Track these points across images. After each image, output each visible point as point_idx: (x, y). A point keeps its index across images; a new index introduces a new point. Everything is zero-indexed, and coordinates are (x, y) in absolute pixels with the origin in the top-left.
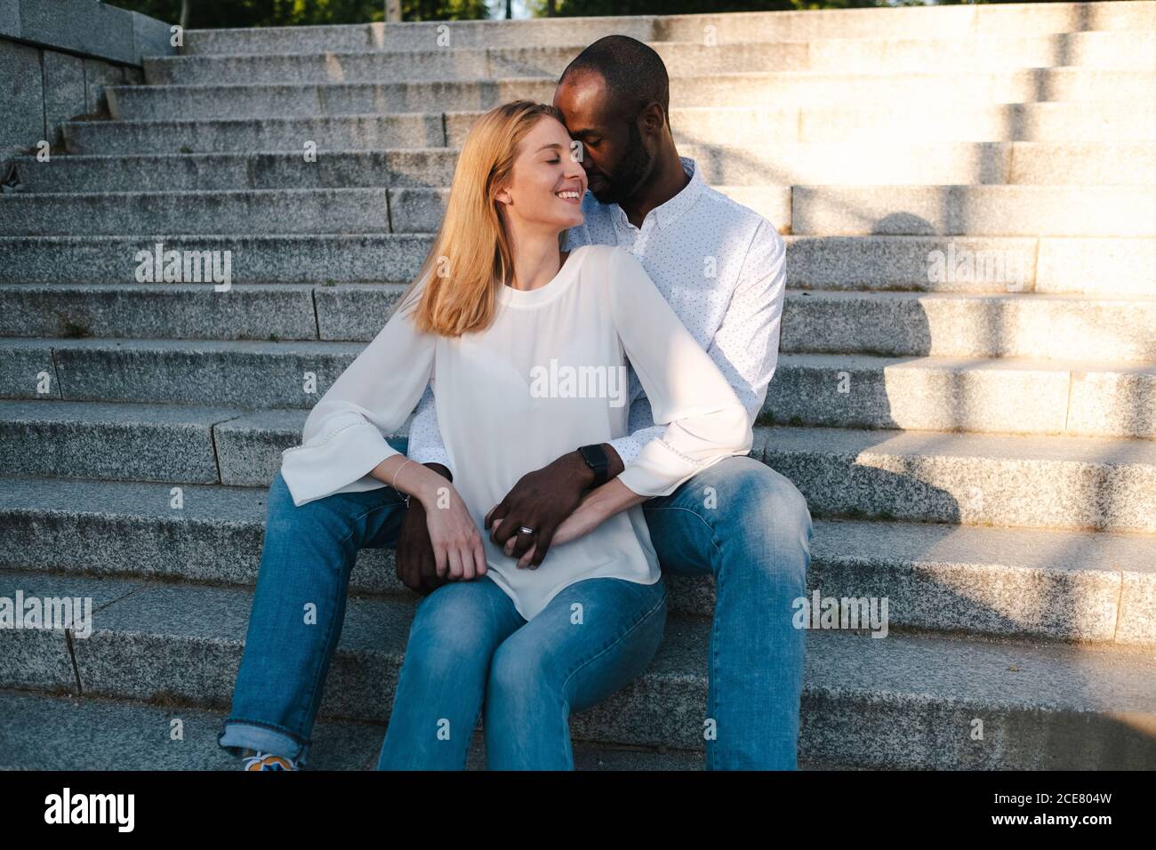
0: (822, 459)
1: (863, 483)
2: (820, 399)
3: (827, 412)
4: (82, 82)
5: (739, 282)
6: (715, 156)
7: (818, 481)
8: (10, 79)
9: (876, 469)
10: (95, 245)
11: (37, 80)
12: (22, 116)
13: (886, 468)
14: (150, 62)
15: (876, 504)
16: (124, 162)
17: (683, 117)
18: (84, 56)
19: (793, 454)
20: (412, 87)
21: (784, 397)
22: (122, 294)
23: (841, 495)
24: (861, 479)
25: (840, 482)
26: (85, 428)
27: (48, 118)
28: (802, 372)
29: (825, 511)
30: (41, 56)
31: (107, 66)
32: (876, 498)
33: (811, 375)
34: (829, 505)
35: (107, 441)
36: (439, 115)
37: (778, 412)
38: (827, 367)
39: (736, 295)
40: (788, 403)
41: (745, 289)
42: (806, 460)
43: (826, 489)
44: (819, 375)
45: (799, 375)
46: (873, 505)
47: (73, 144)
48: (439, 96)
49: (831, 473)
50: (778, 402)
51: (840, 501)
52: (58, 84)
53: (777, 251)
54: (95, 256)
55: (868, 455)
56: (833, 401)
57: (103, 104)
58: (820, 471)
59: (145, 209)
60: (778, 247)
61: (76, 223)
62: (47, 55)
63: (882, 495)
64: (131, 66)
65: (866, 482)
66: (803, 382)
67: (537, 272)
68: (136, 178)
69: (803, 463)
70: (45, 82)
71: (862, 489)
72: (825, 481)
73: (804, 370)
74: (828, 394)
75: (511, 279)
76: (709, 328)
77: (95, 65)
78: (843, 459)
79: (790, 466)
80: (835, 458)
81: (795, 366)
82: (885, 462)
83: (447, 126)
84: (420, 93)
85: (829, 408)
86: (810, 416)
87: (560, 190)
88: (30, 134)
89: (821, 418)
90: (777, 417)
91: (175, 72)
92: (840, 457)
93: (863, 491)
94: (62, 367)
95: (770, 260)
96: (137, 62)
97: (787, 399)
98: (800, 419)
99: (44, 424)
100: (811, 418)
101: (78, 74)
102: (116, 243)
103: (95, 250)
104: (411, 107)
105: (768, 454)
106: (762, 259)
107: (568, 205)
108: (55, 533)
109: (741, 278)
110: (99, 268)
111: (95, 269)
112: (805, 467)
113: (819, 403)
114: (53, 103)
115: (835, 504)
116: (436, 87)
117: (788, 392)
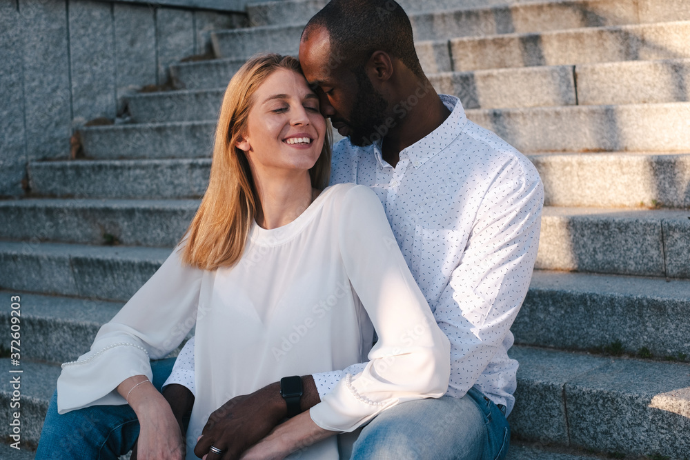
0: (619, 399)
1: (663, 428)
2: (666, 332)
3: (675, 345)
4: (191, 30)
5: (476, 221)
6: (676, 71)
7: (618, 420)
8: (127, 33)
9: (674, 414)
10: (143, 168)
11: (151, 32)
12: (137, 62)
13: (684, 414)
14: (253, 8)
15: (679, 451)
16: (197, 95)
17: (664, 32)
18: (194, 10)
19: (591, 391)
20: (438, 16)
21: (630, 327)
22: (138, 210)
23: (642, 437)
24: (660, 423)
25: (639, 425)
26: (58, 324)
27: (160, 62)
28: (645, 303)
29: (629, 453)
30: (155, 12)
31: (216, 15)
32: (677, 444)
33: (655, 306)
34: (631, 447)
35: (73, 335)
36: (445, 42)
37: (626, 342)
38: (671, 299)
39: (474, 235)
40: (634, 334)
41: (481, 229)
42: (604, 399)
43: (627, 431)
44: (663, 306)
45: (643, 306)
46: (675, 451)
47: (178, 81)
48: (460, 23)
49: (629, 414)
50: (625, 332)
51: (642, 443)
52: (169, 34)
53: (521, 190)
54: (144, 177)
55: (665, 398)
56: (679, 334)
57: (210, 46)
58: (619, 411)
59: (194, 136)
60: (524, 186)
61: (150, 148)
62: (160, 12)
63: (683, 442)
64: (238, 13)
65: (665, 426)
66: (647, 313)
67: (282, 212)
68: (205, 108)
69: (601, 401)
70: (158, 33)
71: (662, 433)
72: (625, 422)
73: (648, 301)
74: (673, 326)
75: (259, 218)
76: (445, 267)
77: (204, 15)
78: (640, 401)
79: (590, 403)
80: (631, 398)
81: (639, 296)
82: (682, 408)
83: (453, 53)
84: (444, 22)
85: (676, 341)
86: (658, 349)
87: (285, 137)
88: (144, 75)
89: (669, 351)
90: (625, 347)
91: (269, 15)
92: (637, 398)
93: (663, 436)
94: (76, 270)
95: (510, 200)
96: (241, 9)
97: (634, 329)
98: (648, 351)
99: (34, 319)
100: (660, 352)
101: (188, 24)
102: (156, 166)
103: (143, 172)
104: (438, 34)
105: (567, 389)
106: (500, 198)
107: (294, 150)
108: (6, 410)
109: (478, 218)
110: (147, 186)
111: (144, 187)
112: (603, 406)
113: (665, 335)
114: (164, 49)
115: (638, 447)
116: (458, 15)
117: (634, 322)
